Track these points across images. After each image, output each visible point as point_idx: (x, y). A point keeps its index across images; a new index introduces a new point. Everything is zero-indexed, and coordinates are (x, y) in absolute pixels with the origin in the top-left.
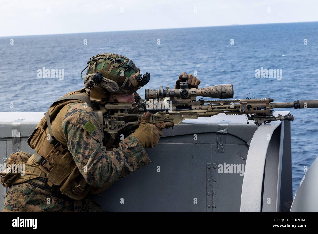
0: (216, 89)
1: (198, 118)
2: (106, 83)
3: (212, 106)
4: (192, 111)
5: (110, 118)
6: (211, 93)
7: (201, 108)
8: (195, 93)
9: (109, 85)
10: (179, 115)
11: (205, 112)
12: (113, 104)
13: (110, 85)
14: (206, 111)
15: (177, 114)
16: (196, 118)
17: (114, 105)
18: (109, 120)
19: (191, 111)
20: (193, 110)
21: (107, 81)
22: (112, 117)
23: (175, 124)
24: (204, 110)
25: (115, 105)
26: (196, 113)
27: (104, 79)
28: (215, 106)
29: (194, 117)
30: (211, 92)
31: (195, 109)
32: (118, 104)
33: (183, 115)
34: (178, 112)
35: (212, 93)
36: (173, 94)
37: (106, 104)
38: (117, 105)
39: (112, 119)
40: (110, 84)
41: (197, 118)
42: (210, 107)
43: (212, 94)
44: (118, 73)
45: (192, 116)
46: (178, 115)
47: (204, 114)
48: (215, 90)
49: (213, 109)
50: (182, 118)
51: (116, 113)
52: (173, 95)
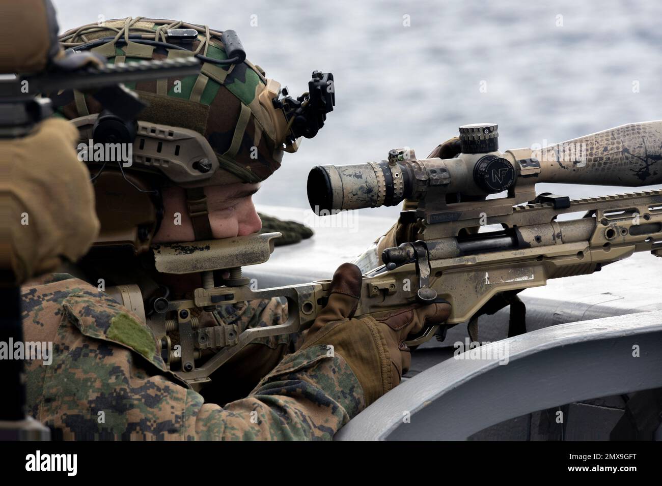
0: (620, 145)
1: (549, 281)
2: (156, 146)
3: (605, 222)
4: (527, 252)
5: (173, 315)
6: (600, 164)
7: (559, 236)
8: (538, 171)
9: (174, 150)
10: (472, 274)
11: (580, 254)
12: (185, 250)
13: (177, 153)
14: (582, 246)
15: (463, 272)
16: (542, 283)
17: (192, 251)
18: (171, 324)
19: (522, 251)
20: (527, 246)
21: (161, 136)
22: (180, 310)
23: (458, 317)
24: (573, 244)
25: (197, 255)
26: (540, 257)
27: (145, 129)
28: (619, 223)
29: (533, 278)
30: (601, 159)
31: (535, 243)
32: (208, 248)
33: (487, 275)
34: (468, 260)
35: (605, 163)
36: (445, 182)
37: (155, 252)
38: (206, 254)
39: (181, 320)
40: (178, 148)
41: (545, 284)
42: (600, 226)
43: (607, 165)
44: (204, 91)
45: (525, 275)
46: (465, 276)
47: (576, 260)
48: (618, 148)
49: (610, 233)
50: (484, 288)
51: (198, 292)
52: (446, 185)
